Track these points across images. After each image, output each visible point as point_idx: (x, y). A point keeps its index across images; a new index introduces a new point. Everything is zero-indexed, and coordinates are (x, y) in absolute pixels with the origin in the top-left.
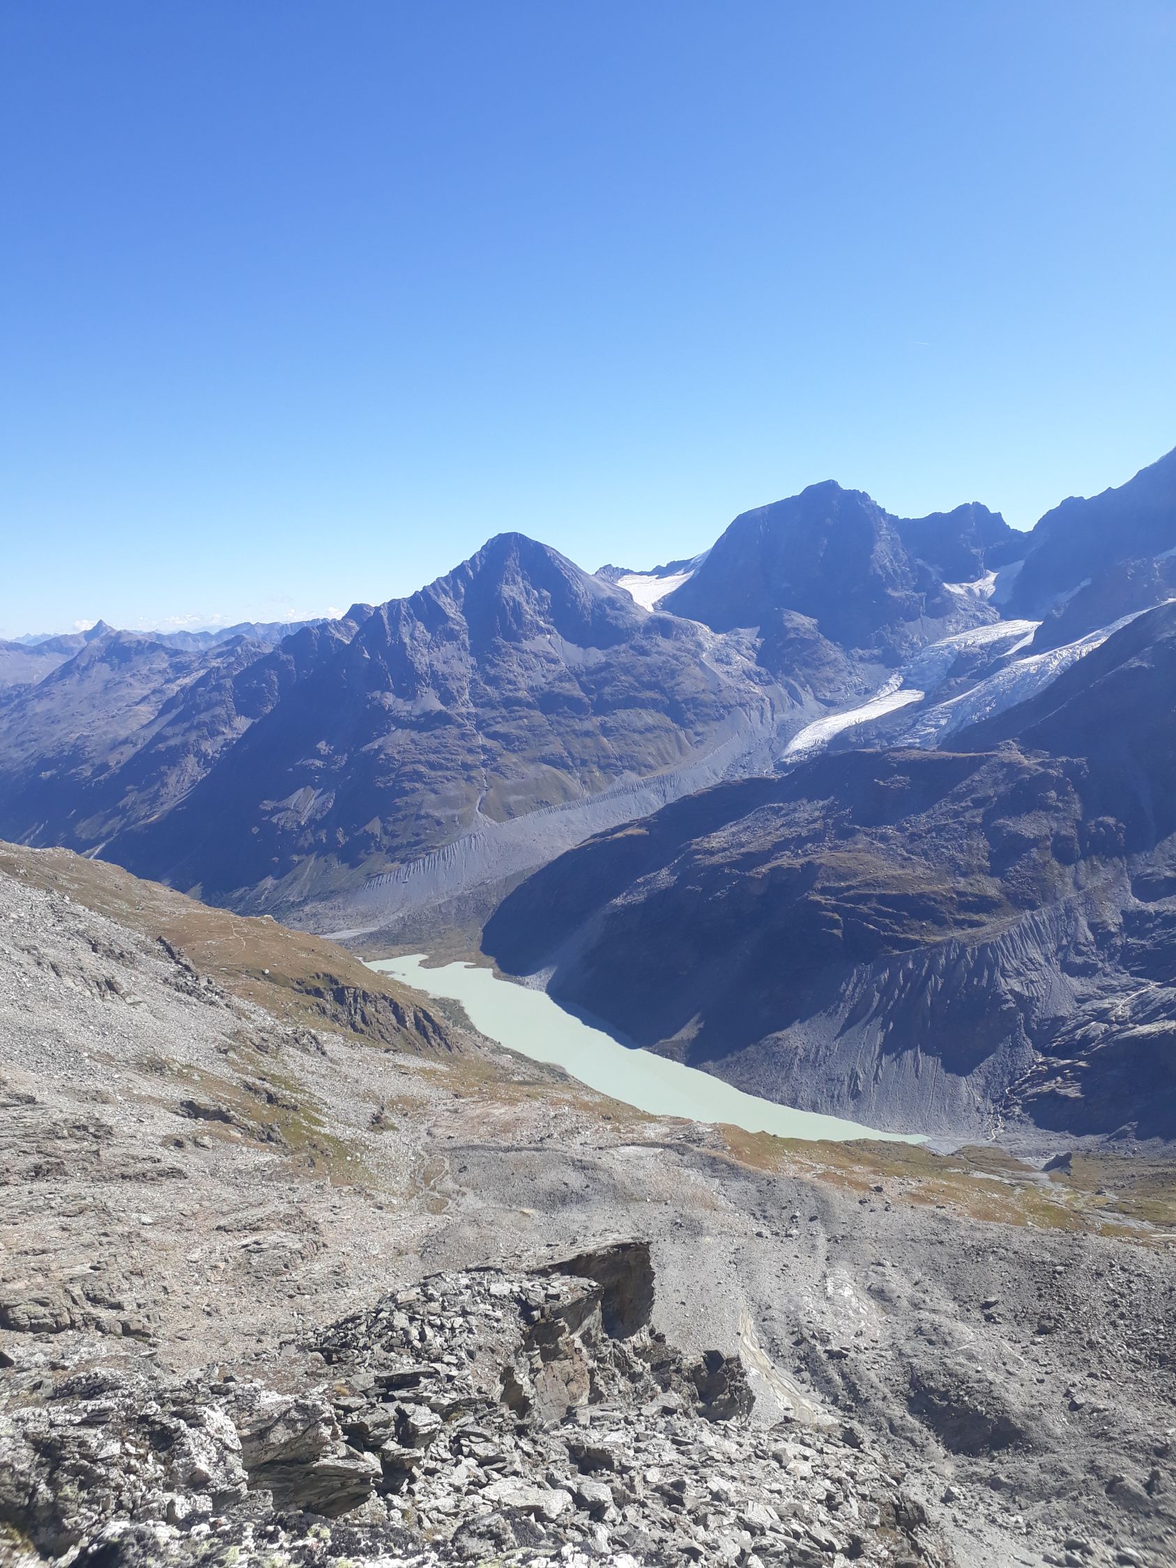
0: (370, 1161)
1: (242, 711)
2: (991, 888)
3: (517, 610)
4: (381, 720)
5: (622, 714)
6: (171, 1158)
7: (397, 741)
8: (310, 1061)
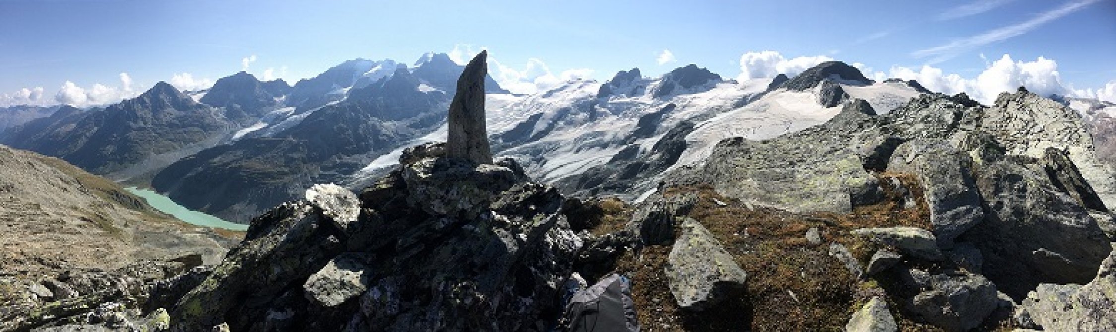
0: (124, 234)
1: (96, 126)
2: (286, 170)
3: (164, 102)
4: (129, 129)
5: (190, 128)
6: (79, 229)
7: (133, 134)
8: (111, 210)
